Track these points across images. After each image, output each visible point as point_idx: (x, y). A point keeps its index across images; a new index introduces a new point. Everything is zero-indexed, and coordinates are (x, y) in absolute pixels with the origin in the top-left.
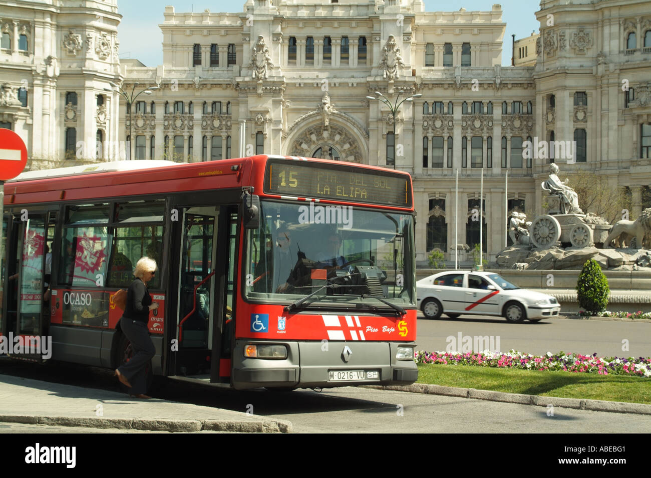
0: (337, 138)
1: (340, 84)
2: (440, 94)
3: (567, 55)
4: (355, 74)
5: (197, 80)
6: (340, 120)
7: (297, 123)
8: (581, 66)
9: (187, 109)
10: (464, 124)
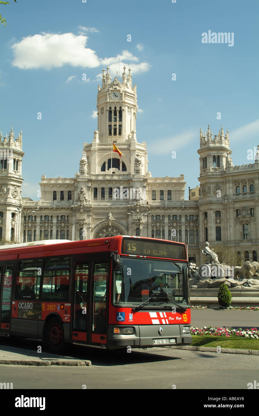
0: (115, 231)
1: (116, 208)
2: (158, 211)
3: (212, 196)
4: (122, 204)
5: (54, 206)
6: (116, 223)
7: (97, 225)
8: (218, 200)
9: (50, 219)
10: (169, 225)
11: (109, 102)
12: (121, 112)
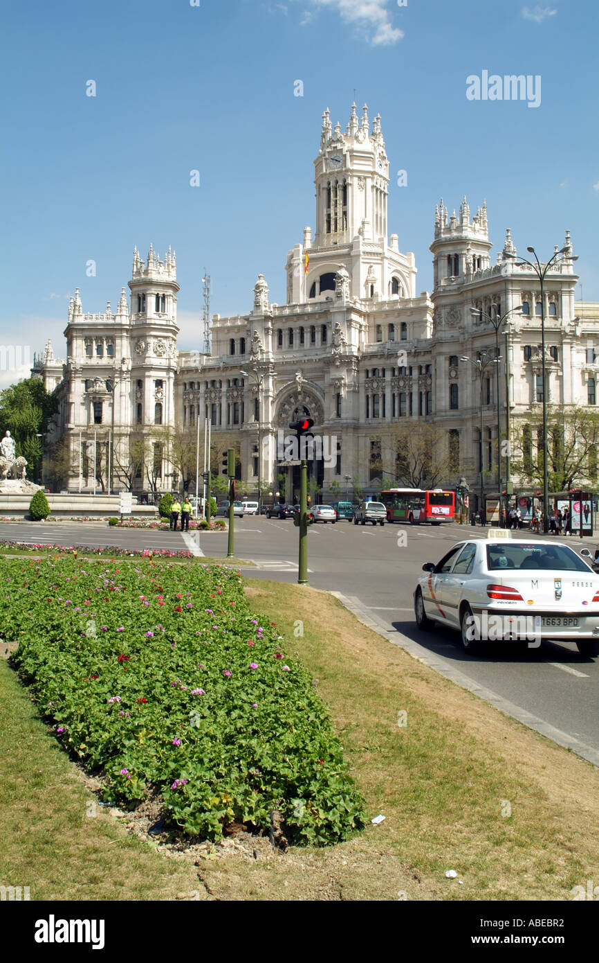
0: (307, 399)
1: (308, 360)
2: (376, 363)
3: (443, 329)
4: (318, 353)
5: (221, 365)
6: (308, 386)
7: (281, 391)
8: (452, 336)
10: (393, 384)
11: (325, 174)
12: (345, 189)
